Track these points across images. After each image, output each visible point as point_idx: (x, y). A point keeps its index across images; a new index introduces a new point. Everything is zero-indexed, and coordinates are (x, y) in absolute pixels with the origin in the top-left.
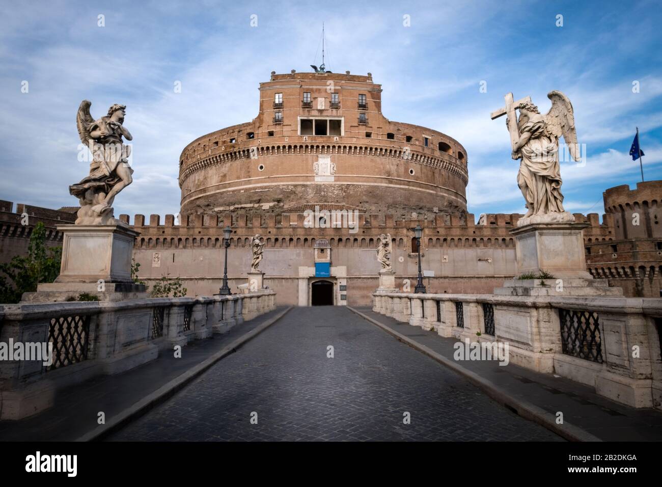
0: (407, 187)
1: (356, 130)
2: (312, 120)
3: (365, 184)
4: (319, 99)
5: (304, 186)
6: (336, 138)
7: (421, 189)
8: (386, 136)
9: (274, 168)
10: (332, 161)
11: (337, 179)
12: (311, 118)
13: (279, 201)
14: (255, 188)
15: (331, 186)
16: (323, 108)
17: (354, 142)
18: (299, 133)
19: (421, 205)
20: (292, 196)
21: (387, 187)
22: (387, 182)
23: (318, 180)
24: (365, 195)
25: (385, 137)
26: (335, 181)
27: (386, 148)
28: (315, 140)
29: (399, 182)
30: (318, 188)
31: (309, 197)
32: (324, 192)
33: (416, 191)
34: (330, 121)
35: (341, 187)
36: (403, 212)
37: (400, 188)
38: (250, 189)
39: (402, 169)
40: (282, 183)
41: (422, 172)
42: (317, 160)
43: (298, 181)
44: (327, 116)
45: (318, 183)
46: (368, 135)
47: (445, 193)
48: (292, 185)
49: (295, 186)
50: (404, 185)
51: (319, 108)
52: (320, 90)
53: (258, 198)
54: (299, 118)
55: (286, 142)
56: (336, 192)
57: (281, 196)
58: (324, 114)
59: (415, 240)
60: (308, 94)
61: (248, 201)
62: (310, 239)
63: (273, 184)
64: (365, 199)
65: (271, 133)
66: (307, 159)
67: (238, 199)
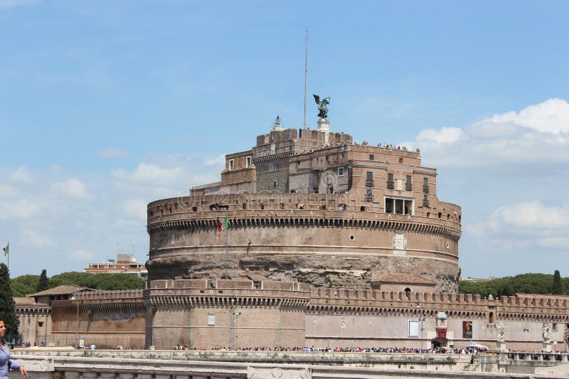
1: (421, 210)
2: (394, 200)
3: (424, 257)
4: (399, 181)
5: (386, 257)
6: (409, 217)
8: (438, 215)
9: (364, 239)
10: (404, 237)
11: (408, 252)
12: (392, 198)
13: (368, 270)
14: (345, 256)
15: (404, 259)
16: (401, 189)
17: (420, 221)
18: (385, 211)
20: (377, 266)
21: (436, 260)
22: (436, 256)
23: (395, 254)
24: (424, 267)
25: (437, 217)
26: (407, 254)
27: (437, 226)
28: (396, 218)
29: (441, 255)
30: (396, 260)
31: (389, 268)
32: (399, 264)
33: (449, 262)
34: (405, 201)
35: (410, 260)
37: (443, 261)
38: (341, 256)
39: (443, 244)
40: (370, 254)
41: (451, 245)
42: (395, 236)
43: (383, 253)
44: (404, 198)
45: (396, 256)
46: (429, 215)
48: (377, 257)
49: (380, 257)
50: (444, 258)
51: (398, 189)
52: (399, 172)
53: (349, 265)
54: (385, 198)
55: (376, 218)
56: (407, 264)
57: (369, 266)
58: (402, 195)
59: (491, 314)
60: (391, 175)
61: (340, 267)
62: (434, 311)
63: (364, 254)
64: (424, 270)
65: (363, 209)
66: (388, 234)
67: (329, 264)
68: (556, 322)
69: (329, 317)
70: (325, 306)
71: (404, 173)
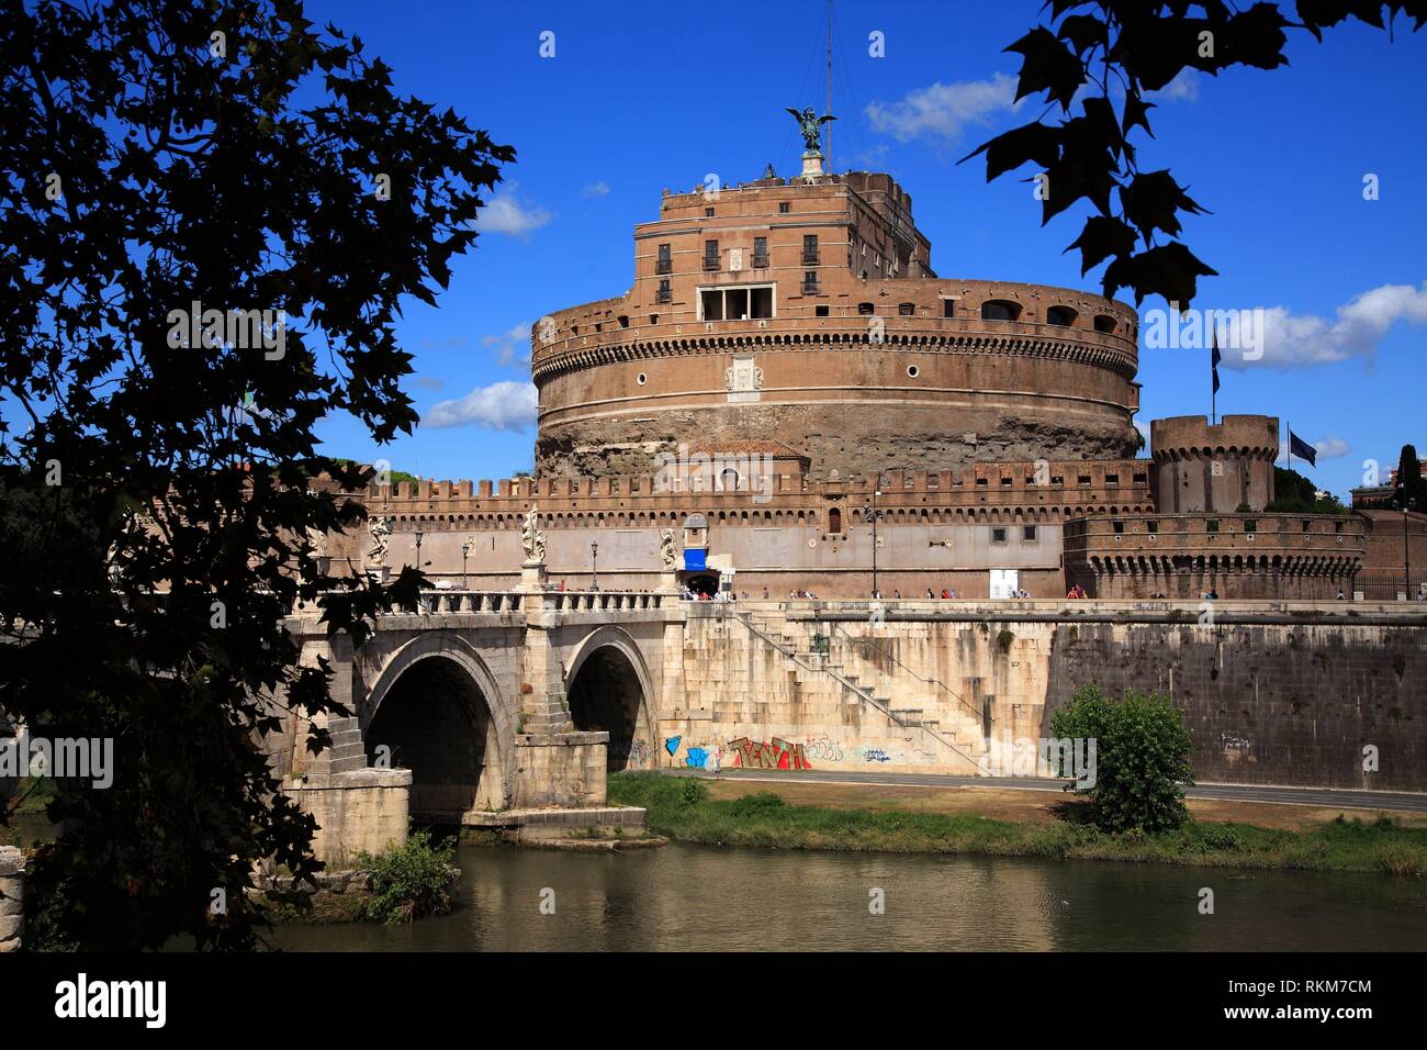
0: (900, 401)
1: (798, 305)
2: (721, 292)
3: (815, 402)
4: (733, 252)
5: (709, 410)
6: (761, 323)
7: (932, 403)
8: (857, 310)
9: (662, 379)
10: (756, 364)
11: (766, 395)
12: (718, 289)
13: (670, 439)
14: (632, 416)
15: (755, 409)
16: (740, 268)
17: (793, 328)
18: (699, 316)
19: (932, 432)
20: (691, 429)
21: (857, 405)
22: (859, 395)
23: (733, 400)
24: (814, 423)
25: (855, 313)
26: (763, 399)
27: (855, 333)
28: (725, 329)
29: (884, 393)
30: (733, 413)
31: (718, 430)
32: (743, 420)
33: (921, 407)
34: (752, 290)
35: (772, 412)
36: (892, 449)
37: (886, 405)
38: (625, 417)
39: (890, 369)
40: (674, 408)
41: (937, 369)
42: (732, 365)
43: (700, 402)
44: (748, 284)
45: (733, 405)
46: (822, 311)
47: (999, 402)
48: (691, 410)
49: (696, 411)
50: (894, 397)
51: (732, 268)
52: (734, 233)
53: (639, 433)
54: (699, 290)
55: (678, 334)
56: (763, 420)
57: (671, 431)
58: (741, 280)
59: (835, 512)
60: (712, 245)
61: (624, 437)
62: (678, 512)
63: (661, 409)
64: (813, 428)
65: (654, 319)
66: (714, 362)
67: (607, 433)
68: (1032, 522)
69: (441, 535)
70: (427, 516)
71: (746, 234)
